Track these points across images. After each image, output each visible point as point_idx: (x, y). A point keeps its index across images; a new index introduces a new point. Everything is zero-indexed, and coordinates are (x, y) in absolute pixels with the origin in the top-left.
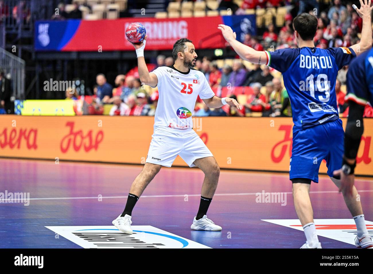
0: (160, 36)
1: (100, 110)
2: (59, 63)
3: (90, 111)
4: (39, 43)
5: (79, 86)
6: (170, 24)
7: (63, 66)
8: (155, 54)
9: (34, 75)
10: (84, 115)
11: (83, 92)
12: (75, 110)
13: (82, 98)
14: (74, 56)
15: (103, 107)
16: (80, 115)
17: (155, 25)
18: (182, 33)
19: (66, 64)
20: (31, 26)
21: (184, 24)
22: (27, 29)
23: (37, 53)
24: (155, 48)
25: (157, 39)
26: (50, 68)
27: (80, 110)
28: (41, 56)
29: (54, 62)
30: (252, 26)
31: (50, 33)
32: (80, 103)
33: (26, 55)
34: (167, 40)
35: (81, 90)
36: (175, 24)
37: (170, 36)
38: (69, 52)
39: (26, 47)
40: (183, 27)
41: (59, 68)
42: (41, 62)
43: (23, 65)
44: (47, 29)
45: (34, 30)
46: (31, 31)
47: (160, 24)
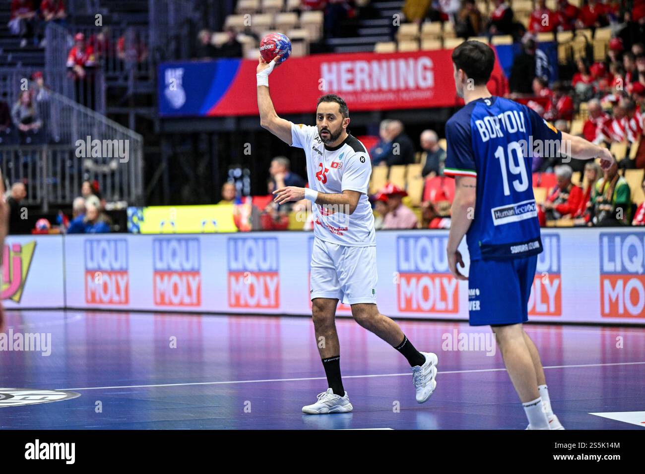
0: (385, 86)
1: (283, 221)
2: (204, 137)
3: (264, 224)
4: (167, 103)
5: (241, 178)
6: (402, 63)
7: (211, 144)
8: (376, 116)
9: (160, 161)
10: (253, 231)
11: (247, 189)
12: (238, 223)
13: (248, 201)
14: (230, 125)
15: (287, 216)
16: (246, 231)
17: (375, 65)
18: (425, 78)
19: (215, 138)
20: (151, 73)
21: (427, 62)
22: (144, 78)
23: (163, 120)
24: (377, 107)
25: (380, 91)
26: (187, 148)
27: (245, 222)
28: (171, 127)
29: (195, 137)
30: (549, 62)
31: (186, 84)
32: (245, 210)
33: (143, 126)
34: (398, 91)
35: (243, 185)
36: (411, 62)
37: (402, 85)
38: (221, 118)
39: (143, 111)
40: (425, 68)
41: (203, 146)
42: (170, 136)
43: (140, 144)
44: (181, 77)
45: (156, 79)
46: (151, 81)
47: (384, 64)
